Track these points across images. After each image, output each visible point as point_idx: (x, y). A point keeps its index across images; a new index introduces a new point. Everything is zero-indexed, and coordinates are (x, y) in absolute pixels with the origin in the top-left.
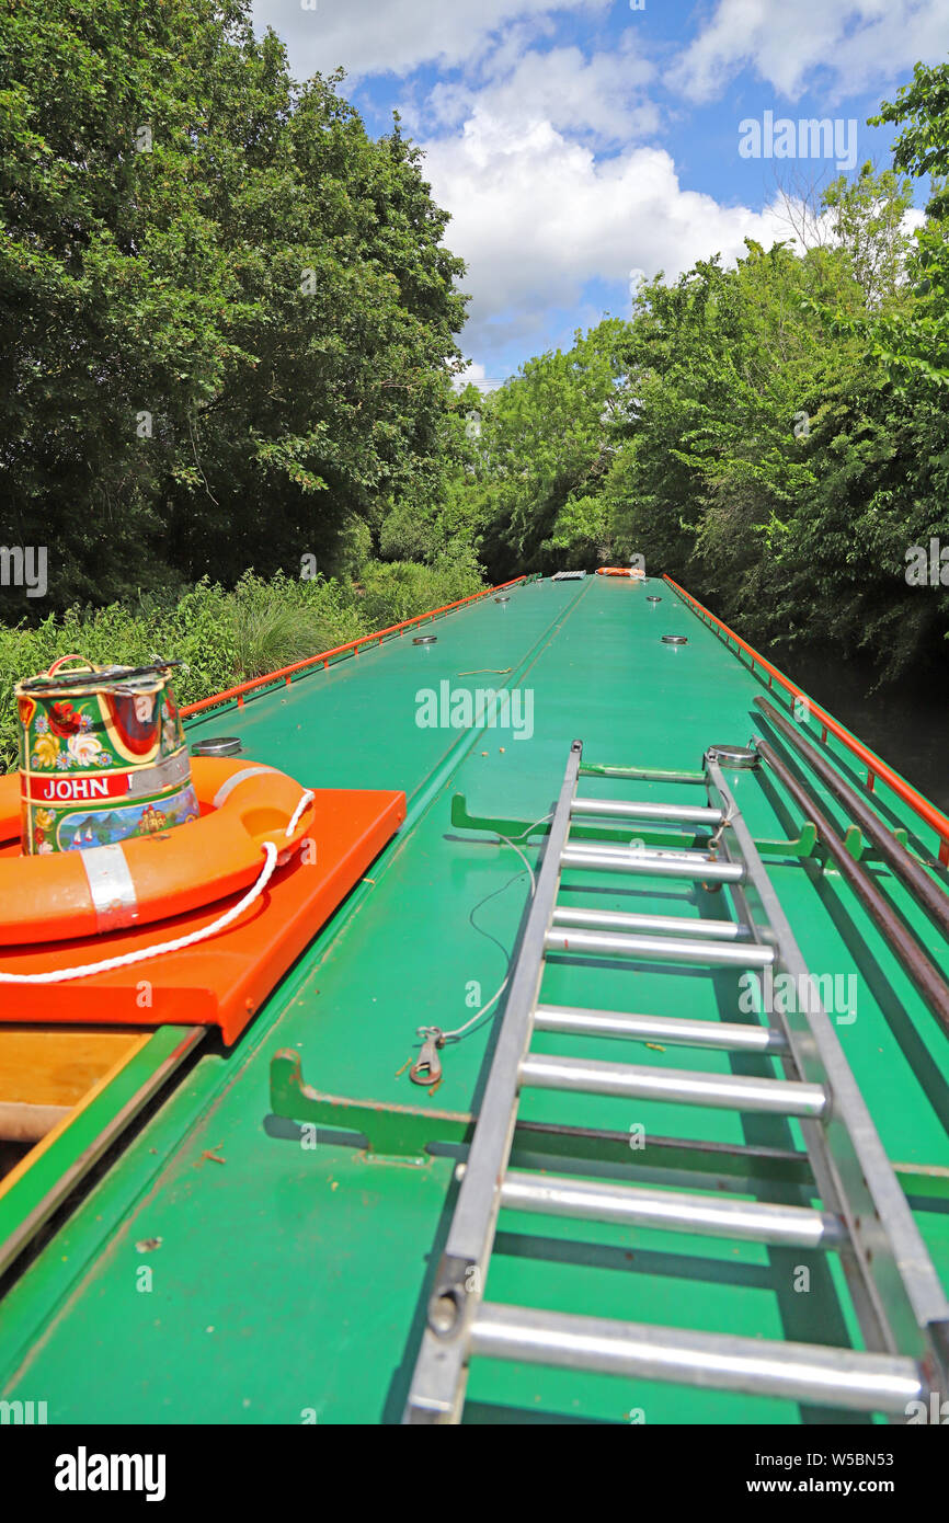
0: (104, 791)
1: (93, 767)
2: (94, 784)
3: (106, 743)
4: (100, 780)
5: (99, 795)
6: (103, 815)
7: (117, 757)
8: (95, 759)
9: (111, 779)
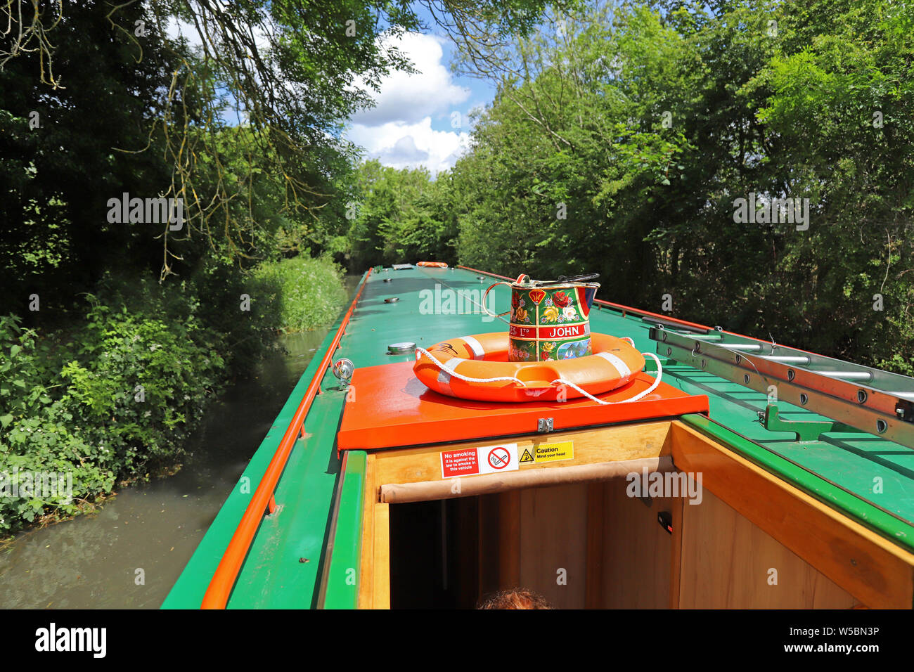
0: (577, 333)
1: (573, 321)
2: (574, 329)
3: (577, 310)
4: (575, 327)
5: (576, 335)
6: (577, 343)
7: (581, 317)
8: (574, 318)
9: (579, 326)
